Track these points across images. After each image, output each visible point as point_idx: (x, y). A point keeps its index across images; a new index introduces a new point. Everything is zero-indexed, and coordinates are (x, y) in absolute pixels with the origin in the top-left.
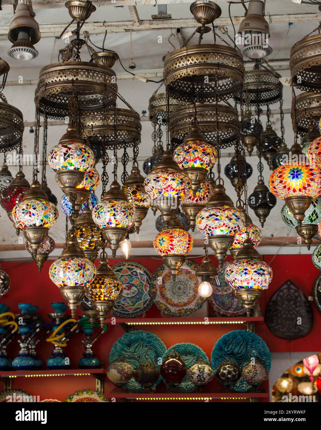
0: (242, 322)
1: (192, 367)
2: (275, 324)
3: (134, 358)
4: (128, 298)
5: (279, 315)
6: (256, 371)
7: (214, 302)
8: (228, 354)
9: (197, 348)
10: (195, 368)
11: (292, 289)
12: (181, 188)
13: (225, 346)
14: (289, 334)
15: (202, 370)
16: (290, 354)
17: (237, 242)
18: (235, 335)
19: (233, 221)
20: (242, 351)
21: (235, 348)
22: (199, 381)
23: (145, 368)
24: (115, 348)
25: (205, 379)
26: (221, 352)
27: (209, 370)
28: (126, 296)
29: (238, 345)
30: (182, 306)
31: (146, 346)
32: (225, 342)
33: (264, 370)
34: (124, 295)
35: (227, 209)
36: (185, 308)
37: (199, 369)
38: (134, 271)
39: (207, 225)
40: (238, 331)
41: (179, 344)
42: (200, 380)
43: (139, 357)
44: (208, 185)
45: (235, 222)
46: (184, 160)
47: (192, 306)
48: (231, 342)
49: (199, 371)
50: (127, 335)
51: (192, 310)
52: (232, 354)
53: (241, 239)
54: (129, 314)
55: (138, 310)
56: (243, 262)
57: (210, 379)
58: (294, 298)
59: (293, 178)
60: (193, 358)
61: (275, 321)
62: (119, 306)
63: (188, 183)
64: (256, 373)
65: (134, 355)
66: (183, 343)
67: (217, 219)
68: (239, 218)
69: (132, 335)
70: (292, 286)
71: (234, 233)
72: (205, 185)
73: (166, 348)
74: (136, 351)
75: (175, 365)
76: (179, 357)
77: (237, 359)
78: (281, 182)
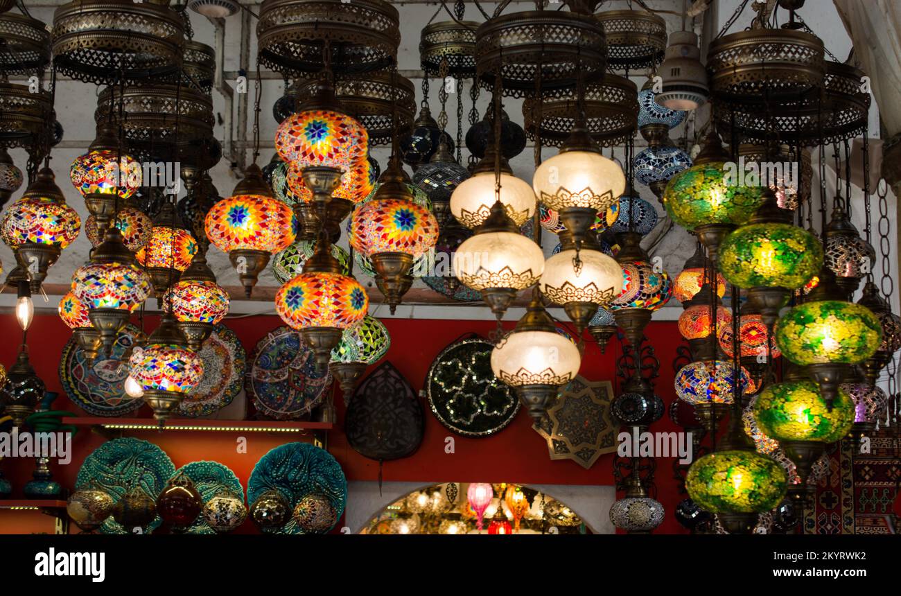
0: (297, 430)
1: (210, 502)
2: (359, 434)
3: (120, 484)
4: (111, 382)
5: (367, 419)
6: (314, 510)
7: (256, 395)
8: (277, 482)
9: (225, 470)
10: (213, 504)
11: (391, 376)
12: (58, 230)
13: (273, 469)
14: (381, 451)
15: (225, 506)
16: (380, 486)
17: (183, 311)
18: (289, 450)
19: (124, 287)
20: (301, 478)
21: (289, 472)
22: (218, 524)
23: (130, 501)
24: (88, 465)
25: (228, 521)
26: (266, 477)
27: (238, 507)
28: (108, 380)
29: (295, 466)
30: (199, 400)
31: (142, 465)
32: (273, 462)
33: (328, 510)
34: (103, 378)
35: (115, 268)
36: (204, 403)
37: (221, 504)
38: (124, 338)
39: (83, 292)
40: (295, 443)
41: (197, 463)
42: (220, 523)
43: (129, 482)
44: (140, 220)
45: (127, 288)
46: (83, 182)
47: (215, 401)
48: (284, 462)
49: (220, 507)
50: (108, 445)
51: (215, 406)
52: (285, 482)
53: (190, 307)
54: (110, 410)
55: (126, 405)
56: (153, 350)
57: (237, 521)
58: (393, 392)
59: (234, 221)
60: (218, 487)
61: (359, 429)
62: (93, 396)
63: (72, 223)
64: (313, 514)
65: (120, 478)
66: (202, 461)
67: (97, 284)
68: (134, 283)
69: (120, 445)
70: (392, 373)
71: (127, 306)
72: (134, 219)
73: (174, 468)
74: (125, 471)
75: (181, 498)
76: (190, 484)
77: (292, 490)
78: (217, 226)
